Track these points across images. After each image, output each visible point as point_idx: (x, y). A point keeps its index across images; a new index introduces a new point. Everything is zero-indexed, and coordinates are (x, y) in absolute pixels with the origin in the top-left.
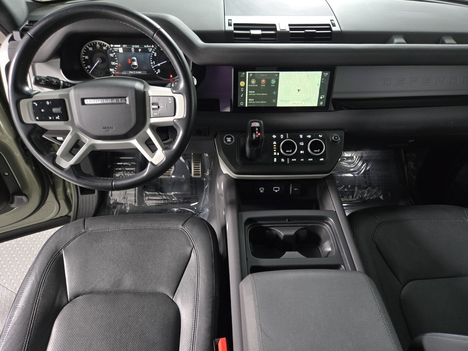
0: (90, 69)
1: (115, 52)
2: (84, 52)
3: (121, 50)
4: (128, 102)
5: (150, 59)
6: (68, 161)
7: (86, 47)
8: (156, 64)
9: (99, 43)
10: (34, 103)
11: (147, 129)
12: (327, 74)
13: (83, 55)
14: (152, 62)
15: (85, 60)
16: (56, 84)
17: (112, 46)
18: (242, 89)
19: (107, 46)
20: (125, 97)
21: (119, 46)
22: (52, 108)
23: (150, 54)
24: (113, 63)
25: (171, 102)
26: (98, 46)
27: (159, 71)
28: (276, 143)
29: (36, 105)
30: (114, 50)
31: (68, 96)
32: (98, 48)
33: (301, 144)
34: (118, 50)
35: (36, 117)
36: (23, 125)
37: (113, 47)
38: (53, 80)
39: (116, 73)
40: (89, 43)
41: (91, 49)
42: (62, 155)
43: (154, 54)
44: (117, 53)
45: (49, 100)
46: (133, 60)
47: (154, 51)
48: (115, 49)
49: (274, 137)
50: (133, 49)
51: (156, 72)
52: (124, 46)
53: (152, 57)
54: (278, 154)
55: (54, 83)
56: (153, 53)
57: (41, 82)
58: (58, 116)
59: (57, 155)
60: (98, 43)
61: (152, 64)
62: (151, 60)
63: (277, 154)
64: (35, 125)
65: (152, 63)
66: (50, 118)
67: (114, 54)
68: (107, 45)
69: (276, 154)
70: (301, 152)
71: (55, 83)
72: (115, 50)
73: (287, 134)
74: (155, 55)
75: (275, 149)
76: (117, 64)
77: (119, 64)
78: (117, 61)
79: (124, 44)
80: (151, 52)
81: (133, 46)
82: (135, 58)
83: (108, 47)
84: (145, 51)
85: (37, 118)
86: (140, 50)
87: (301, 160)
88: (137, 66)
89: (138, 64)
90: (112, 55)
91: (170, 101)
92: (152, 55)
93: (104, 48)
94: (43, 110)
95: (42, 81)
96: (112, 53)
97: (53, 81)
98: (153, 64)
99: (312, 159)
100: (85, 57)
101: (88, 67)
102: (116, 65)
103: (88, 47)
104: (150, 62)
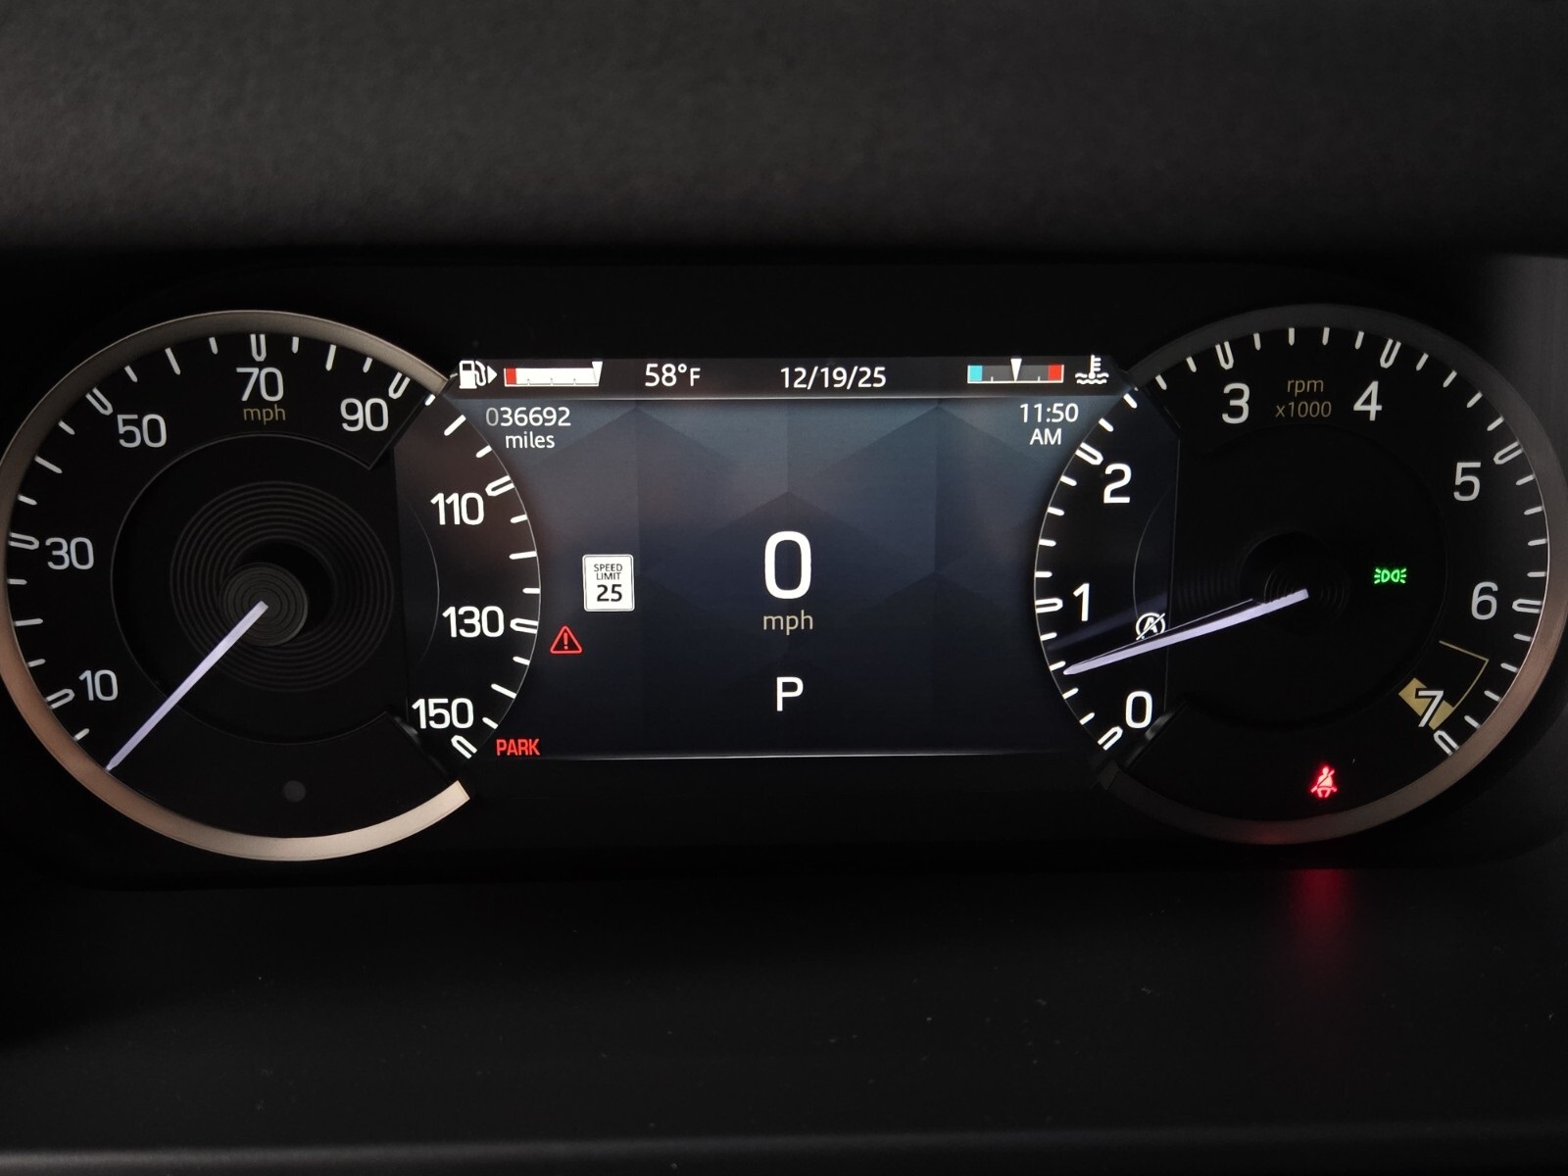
1: (522, 464)
2: (35, 480)
5: (1030, 556)
7: (80, 412)
9: (278, 343)
13: (25, 520)
14: (1048, 589)
15: (46, 590)
17: (473, 376)
19: (396, 388)
21: (589, 373)
23: (1032, 478)
24: (478, 621)
26: (261, 382)
27: (1140, 709)
30: (496, 437)
32: (264, 416)
37: (496, 395)
39: (502, 746)
40: (122, 353)
41: (144, 431)
43: (1094, 479)
47: (1098, 439)
48: (513, 415)
51: (1100, 727)
52: (662, 375)
53: (1055, 528)
56: (1081, 469)
60: (256, 344)
61: (1051, 621)
62: (1049, 559)
65: (1048, 606)
67: (500, 486)
68: (410, 366)
72: (513, 441)
74: (1116, 497)
77: (567, 634)
78: (534, 593)
79: (663, 355)
80: (1054, 458)
83: (417, 390)
90: (456, 507)
92: (1066, 498)
93: (360, 415)
96: (473, 476)
98: (1066, 620)
100: (45, 553)
101: (81, 688)
102: (514, 644)
103: (101, 403)
104: (1028, 591)
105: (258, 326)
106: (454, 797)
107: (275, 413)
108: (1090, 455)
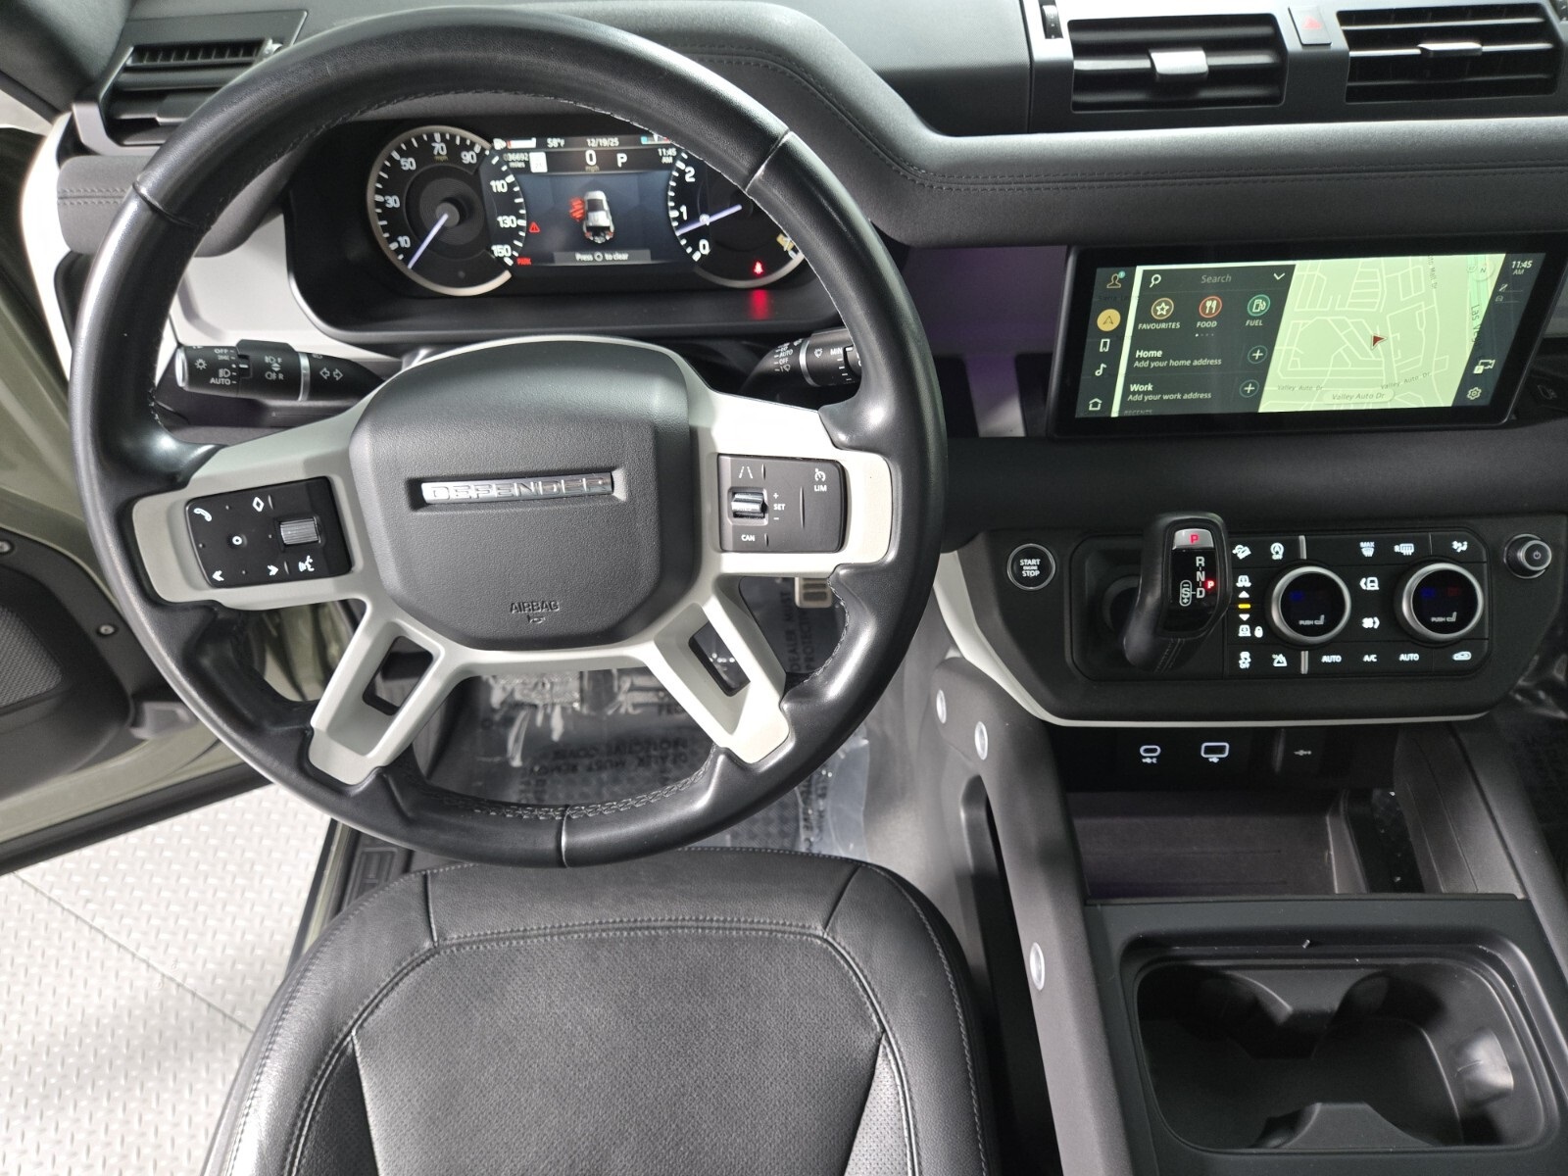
0: (408, 253)
1: (515, 171)
2: (380, 179)
3: (539, 163)
4: (620, 493)
5: (666, 198)
6: (363, 751)
7: (391, 159)
8: (693, 216)
9: (443, 136)
10: (198, 511)
11: (706, 600)
12: (1528, 264)
13: (378, 191)
14: (673, 208)
15: (387, 213)
16: (281, 376)
17: (499, 144)
18: (1105, 343)
19: (477, 149)
20: (609, 470)
21: (532, 143)
22: (276, 523)
23: (665, 173)
24: (507, 222)
25: (824, 488)
26: (439, 148)
27: (705, 247)
28: (1248, 584)
29: (208, 517)
30: (507, 163)
31: (343, 460)
32: (441, 158)
33: (1366, 584)
34: (527, 163)
35: (210, 574)
36: (157, 613)
37: (506, 150)
38: (267, 359)
39: (519, 261)
40: (400, 140)
41: (409, 164)
42: (336, 728)
43: (683, 173)
44: (522, 177)
45: (261, 491)
46: (594, 206)
47: (683, 160)
48: (511, 157)
49: (1241, 556)
50: (591, 159)
51: (693, 252)
52: (553, 143)
53: (673, 189)
54: (1259, 632)
55: (273, 371)
56: (679, 170)
57: (216, 376)
58: (309, 559)
59: (312, 729)
60: (437, 137)
61: (675, 219)
62: (673, 199)
63: (1252, 631)
64: (211, 606)
65: (674, 214)
66: (273, 570)
67: (510, 179)
68: (480, 143)
69: (1248, 634)
70: (1368, 623)
71: (277, 373)
72: (512, 165)
73: (1302, 538)
74: (689, 178)
75: (1244, 611)
76: (523, 223)
77: (534, 224)
78: (523, 212)
79: (552, 137)
80: (670, 167)
81: (593, 142)
82: (600, 195)
83: (483, 150)
84: (647, 160)
85: (217, 576)
86: (622, 158)
87: (1367, 658)
88: (608, 228)
89: (614, 221)
90: (499, 186)
91: (820, 482)
92: (675, 179)
93: (468, 157)
94: (237, 540)
95: (221, 372)
96: (502, 176)
97: (269, 367)
98: (679, 219)
99: (1415, 657)
100: (385, 202)
101: (399, 242)
102: (519, 228)
103: (396, 155)
104: (667, 209)
105: (437, 131)
106: (506, 276)
107: (446, 158)
108: (680, 165)
